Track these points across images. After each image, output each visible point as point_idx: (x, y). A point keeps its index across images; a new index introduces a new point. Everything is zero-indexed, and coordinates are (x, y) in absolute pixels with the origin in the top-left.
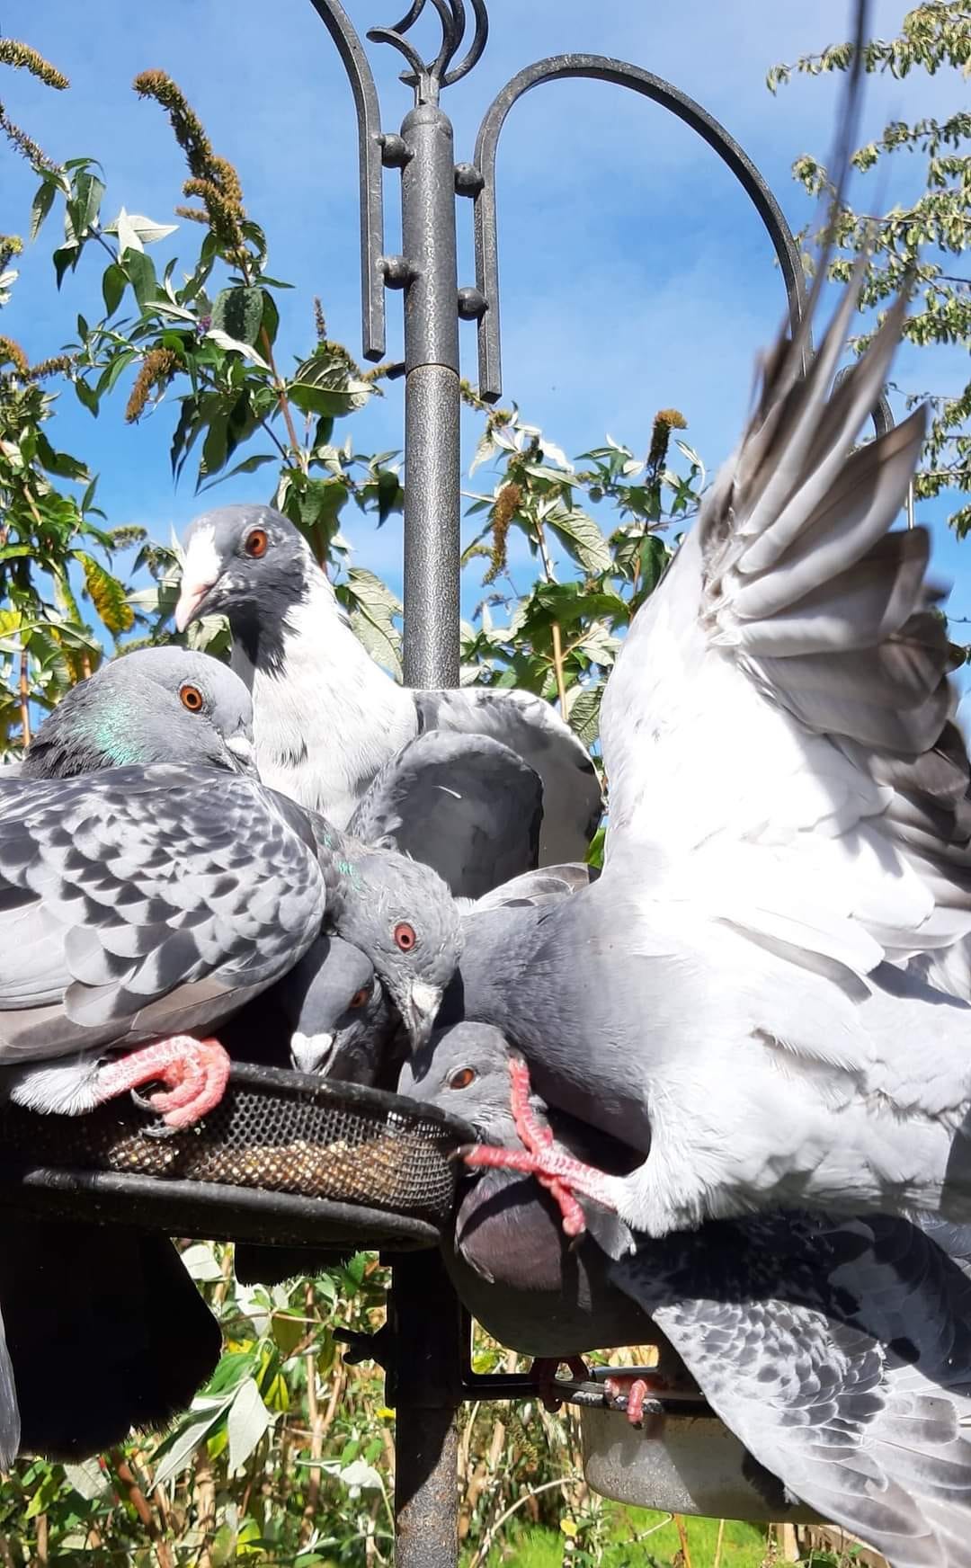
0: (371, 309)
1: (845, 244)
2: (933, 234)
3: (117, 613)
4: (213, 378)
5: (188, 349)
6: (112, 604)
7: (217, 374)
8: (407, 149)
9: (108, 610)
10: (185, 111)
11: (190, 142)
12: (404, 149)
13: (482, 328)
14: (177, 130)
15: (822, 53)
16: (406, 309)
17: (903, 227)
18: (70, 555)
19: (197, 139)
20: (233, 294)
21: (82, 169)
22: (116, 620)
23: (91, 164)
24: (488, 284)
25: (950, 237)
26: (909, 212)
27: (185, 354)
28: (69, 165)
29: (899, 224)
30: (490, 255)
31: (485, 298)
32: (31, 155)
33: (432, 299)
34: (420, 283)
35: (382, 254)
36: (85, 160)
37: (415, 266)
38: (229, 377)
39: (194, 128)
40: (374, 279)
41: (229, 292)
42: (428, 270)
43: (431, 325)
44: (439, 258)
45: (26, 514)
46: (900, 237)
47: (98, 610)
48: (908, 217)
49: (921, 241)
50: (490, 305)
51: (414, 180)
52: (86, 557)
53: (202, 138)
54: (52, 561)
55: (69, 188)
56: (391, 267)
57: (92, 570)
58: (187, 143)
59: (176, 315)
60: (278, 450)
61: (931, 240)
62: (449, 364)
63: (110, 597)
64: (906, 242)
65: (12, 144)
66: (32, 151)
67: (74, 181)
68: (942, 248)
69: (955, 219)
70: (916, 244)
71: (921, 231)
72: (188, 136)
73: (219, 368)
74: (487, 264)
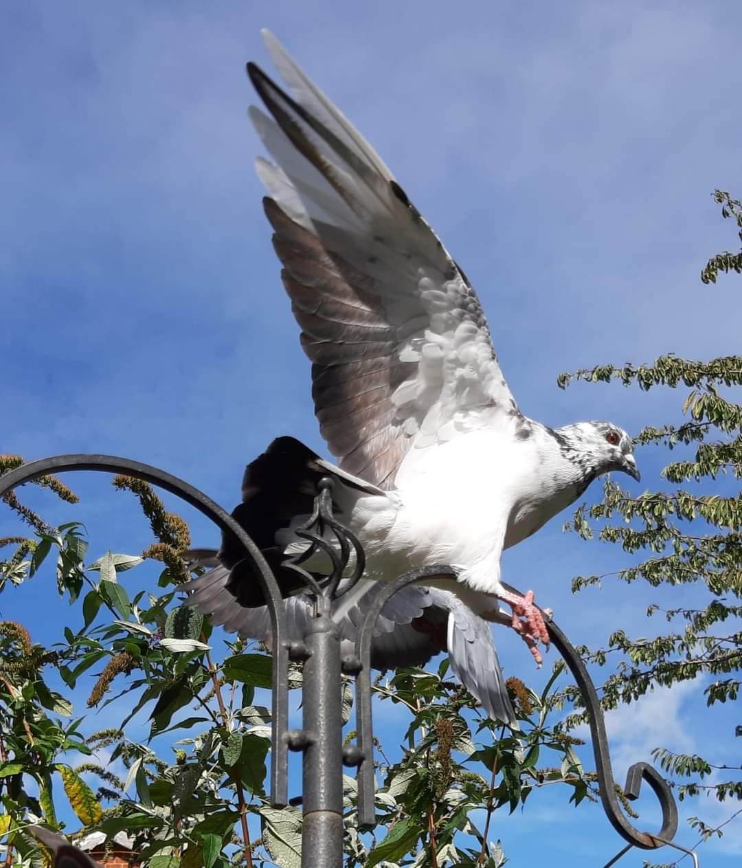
0: (277, 773)
1: (610, 516)
2: (672, 509)
3: (89, 808)
4: (162, 670)
5: (143, 653)
6: (84, 801)
7: (165, 667)
8: (307, 650)
9: (81, 806)
10: (151, 495)
11: (154, 514)
12: (305, 651)
13: (361, 773)
14: (144, 507)
15: (592, 370)
16: (304, 766)
17: (650, 505)
18: (53, 768)
19: (158, 512)
20: (180, 610)
21: (72, 530)
22: (87, 813)
23: (77, 526)
24: (365, 741)
25: (684, 510)
26: (655, 495)
27: (141, 656)
28: (61, 528)
29: (647, 503)
30: (367, 719)
31: (363, 752)
32: (35, 524)
33: (323, 760)
34: (315, 749)
35: (287, 729)
36: (73, 524)
37: (311, 736)
38: (174, 670)
39: (157, 506)
40: (280, 749)
41: (178, 609)
42: (321, 737)
43: (322, 779)
44: (328, 730)
45: (22, 737)
46: (649, 511)
47: (73, 807)
48: (654, 498)
49: (664, 513)
50: (367, 757)
51: (311, 672)
52: (65, 768)
53: (162, 511)
54: (38, 774)
55: (62, 544)
56: (293, 739)
57: (68, 776)
58: (152, 515)
59: (138, 630)
60: (209, 715)
61: (671, 513)
62: (335, 809)
63: (83, 796)
64: (653, 514)
65: (22, 517)
66: (35, 521)
67: (65, 539)
68: (680, 518)
69: (686, 498)
70: (661, 514)
71: (664, 507)
72: (152, 510)
73: (167, 664)
74: (365, 725)
